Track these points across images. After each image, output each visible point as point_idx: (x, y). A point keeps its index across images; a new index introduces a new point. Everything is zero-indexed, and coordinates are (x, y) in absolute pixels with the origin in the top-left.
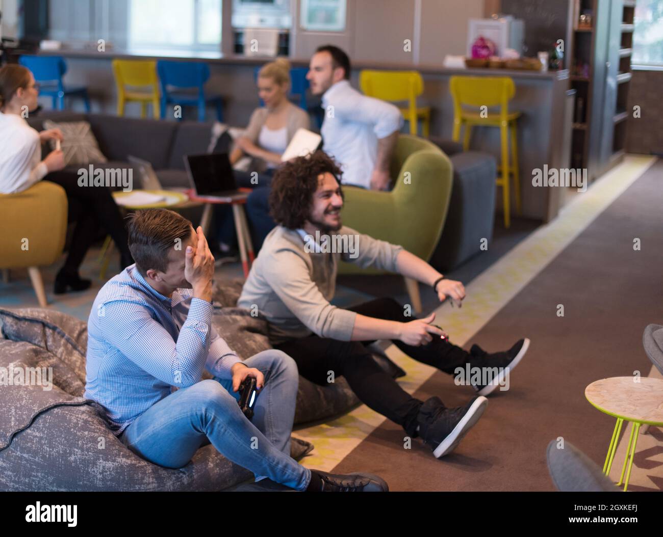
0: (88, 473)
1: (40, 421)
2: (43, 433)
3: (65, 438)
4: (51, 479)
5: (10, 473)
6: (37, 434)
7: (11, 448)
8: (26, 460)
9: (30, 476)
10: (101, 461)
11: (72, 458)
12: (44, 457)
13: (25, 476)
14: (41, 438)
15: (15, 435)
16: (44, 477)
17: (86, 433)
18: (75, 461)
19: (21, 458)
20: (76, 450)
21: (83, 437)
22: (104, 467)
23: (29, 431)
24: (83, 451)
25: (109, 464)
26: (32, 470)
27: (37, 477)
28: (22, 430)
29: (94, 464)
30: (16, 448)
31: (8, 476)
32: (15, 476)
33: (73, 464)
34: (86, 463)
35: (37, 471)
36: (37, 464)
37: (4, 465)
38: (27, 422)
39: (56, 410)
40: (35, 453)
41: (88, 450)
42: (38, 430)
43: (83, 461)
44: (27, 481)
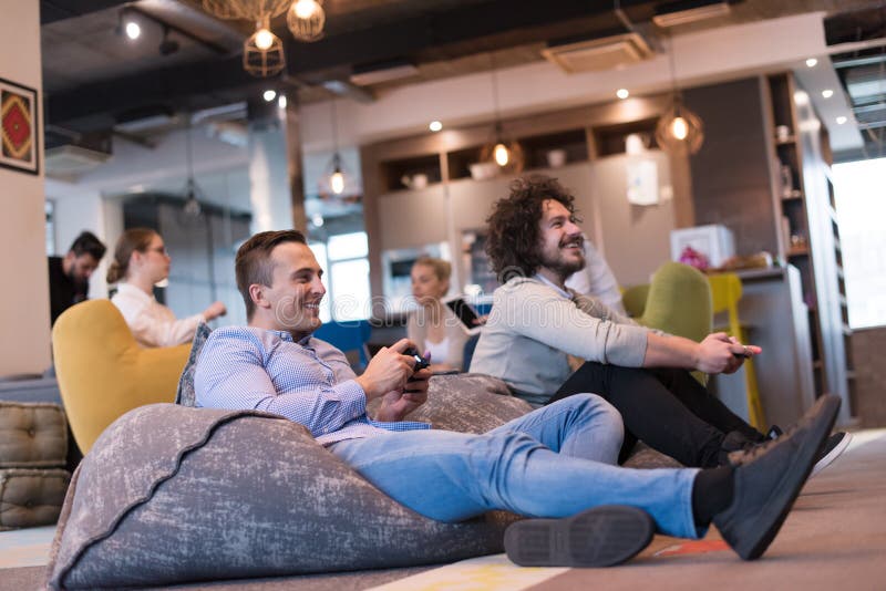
0: (303, 495)
1: (222, 434)
2: (228, 447)
3: (262, 449)
4: (246, 508)
5: (181, 510)
6: (219, 450)
7: (180, 475)
8: (205, 486)
9: (212, 509)
10: (322, 476)
11: (277, 474)
12: (232, 478)
13: (205, 510)
14: (226, 455)
15: (184, 455)
16: (235, 507)
17: (294, 443)
18: (282, 478)
19: (197, 485)
20: (282, 463)
21: (290, 448)
22: (327, 486)
23: (205, 449)
24: (292, 463)
25: (334, 482)
26: (215, 499)
27: (223, 508)
28: (195, 449)
29: (312, 481)
30: (187, 474)
31: (178, 515)
32: (190, 512)
33: (279, 483)
34: (299, 480)
35: (224, 499)
36: (224, 489)
37: (171, 499)
38: (201, 438)
39: (243, 420)
40: (219, 474)
41: (300, 462)
42: (221, 445)
43: (294, 478)
44: (209, 516)
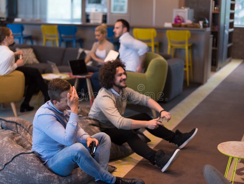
0: (33, 178)
1: (15, 159)
2: (16, 163)
3: (24, 165)
4: (19, 181)
5: (4, 179)
6: (14, 164)
7: (5, 169)
8: (10, 174)
9: (11, 180)
10: (38, 174)
11: (27, 173)
12: (17, 173)
13: (10, 180)
14: (16, 166)
15: (6, 165)
16: (17, 180)
17: (32, 164)
18: (28, 174)
19: (8, 173)
20: (29, 170)
21: (31, 165)
22: (39, 176)
23: (11, 163)
24: (31, 170)
25: (41, 175)
26: (13, 177)
27: (14, 180)
28: (9, 163)
29: (36, 175)
30: (6, 169)
31: (3, 180)
32: (6, 180)
33: (28, 175)
34: (32, 175)
35: (14, 178)
36: (14, 175)
37: (2, 176)
38: (10, 160)
39: (21, 155)
40: (13, 171)
41: (33, 170)
42: (15, 163)
43: (31, 174)
44: (10, 181)
